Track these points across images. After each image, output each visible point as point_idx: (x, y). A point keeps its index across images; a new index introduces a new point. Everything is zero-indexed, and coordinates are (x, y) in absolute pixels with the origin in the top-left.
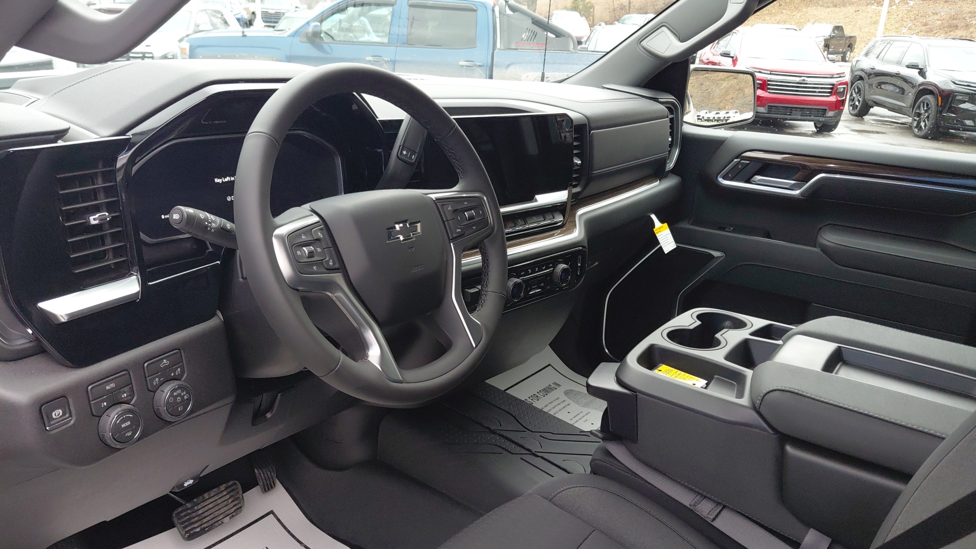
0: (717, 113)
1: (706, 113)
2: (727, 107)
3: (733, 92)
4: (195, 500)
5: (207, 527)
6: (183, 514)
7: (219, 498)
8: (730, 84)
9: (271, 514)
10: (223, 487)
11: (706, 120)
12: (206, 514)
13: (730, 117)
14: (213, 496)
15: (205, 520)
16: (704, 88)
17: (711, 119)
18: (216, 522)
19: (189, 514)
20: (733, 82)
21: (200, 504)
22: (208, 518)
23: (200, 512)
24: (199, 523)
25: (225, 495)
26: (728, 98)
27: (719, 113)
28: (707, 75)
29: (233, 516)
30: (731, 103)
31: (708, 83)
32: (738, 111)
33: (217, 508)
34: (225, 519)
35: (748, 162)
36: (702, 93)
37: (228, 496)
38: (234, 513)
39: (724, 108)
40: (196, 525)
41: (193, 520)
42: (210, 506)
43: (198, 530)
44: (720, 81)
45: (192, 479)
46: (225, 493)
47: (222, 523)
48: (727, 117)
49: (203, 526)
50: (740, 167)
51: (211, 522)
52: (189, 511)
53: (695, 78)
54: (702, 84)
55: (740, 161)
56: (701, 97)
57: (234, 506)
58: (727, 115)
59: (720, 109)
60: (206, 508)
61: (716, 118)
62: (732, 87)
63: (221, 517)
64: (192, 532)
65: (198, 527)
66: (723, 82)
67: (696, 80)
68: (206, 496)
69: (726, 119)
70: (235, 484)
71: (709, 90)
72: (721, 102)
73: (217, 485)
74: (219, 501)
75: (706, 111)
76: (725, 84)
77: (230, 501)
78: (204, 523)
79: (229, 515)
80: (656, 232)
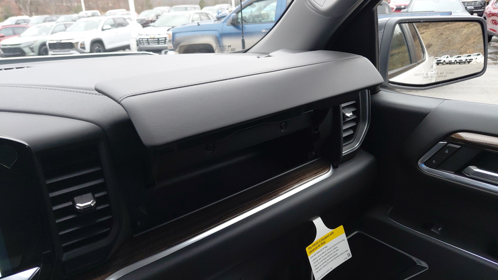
0: (458, 57)
1: (448, 57)
2: (468, 51)
3: (474, 37)
8: (470, 30)
11: (447, 63)
13: (472, 59)
16: (444, 37)
17: (453, 62)
20: (473, 28)
26: (469, 43)
27: (461, 57)
28: (447, 26)
30: (472, 47)
31: (448, 33)
32: (480, 53)
35: (458, 147)
36: (442, 41)
39: (465, 52)
44: (461, 29)
48: (469, 60)
50: (447, 152)
53: (434, 29)
54: (442, 34)
55: (447, 144)
56: (442, 45)
58: (469, 58)
59: (461, 53)
61: (458, 61)
62: (472, 33)
66: (463, 29)
67: (435, 31)
69: (468, 61)
71: (450, 38)
72: (461, 47)
75: (447, 56)
76: (465, 31)
80: (311, 249)
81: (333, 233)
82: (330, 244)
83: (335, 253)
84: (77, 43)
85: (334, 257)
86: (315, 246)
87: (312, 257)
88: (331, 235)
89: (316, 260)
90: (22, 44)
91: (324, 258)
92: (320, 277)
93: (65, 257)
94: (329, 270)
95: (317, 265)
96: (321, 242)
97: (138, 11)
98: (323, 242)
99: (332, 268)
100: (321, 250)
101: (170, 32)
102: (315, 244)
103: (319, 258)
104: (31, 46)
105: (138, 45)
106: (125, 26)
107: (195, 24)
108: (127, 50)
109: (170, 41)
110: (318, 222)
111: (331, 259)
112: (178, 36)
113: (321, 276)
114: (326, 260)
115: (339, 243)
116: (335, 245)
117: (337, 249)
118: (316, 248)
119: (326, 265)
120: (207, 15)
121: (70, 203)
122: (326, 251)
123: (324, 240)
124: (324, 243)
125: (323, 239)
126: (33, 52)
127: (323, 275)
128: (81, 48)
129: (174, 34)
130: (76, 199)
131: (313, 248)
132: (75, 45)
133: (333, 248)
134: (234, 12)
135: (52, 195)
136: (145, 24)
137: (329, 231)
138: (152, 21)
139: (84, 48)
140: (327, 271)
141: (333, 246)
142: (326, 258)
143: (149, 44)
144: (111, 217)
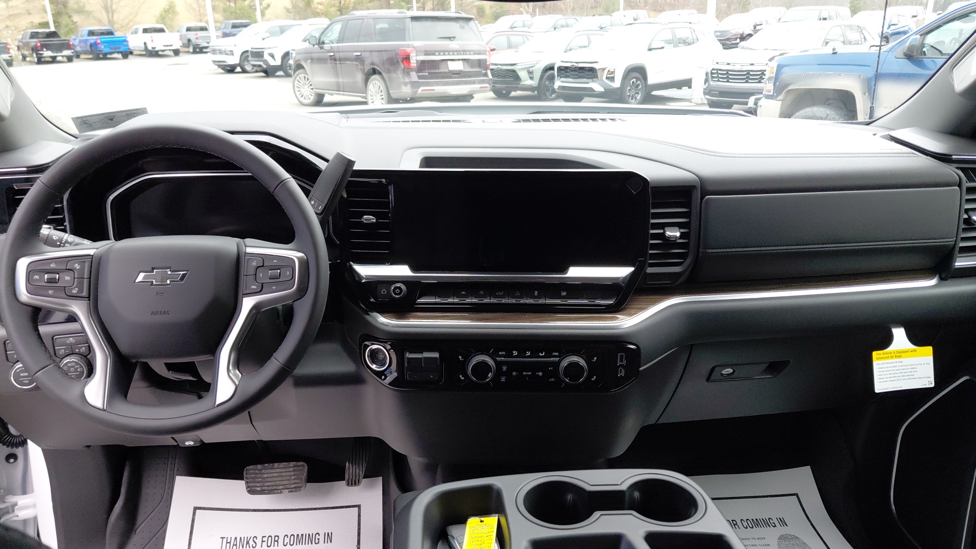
4: (266, 465)
5: (266, 490)
6: (251, 472)
7: (285, 472)
9: (357, 508)
10: (292, 464)
12: (269, 480)
14: (281, 468)
15: (266, 484)
18: (274, 490)
19: (256, 474)
21: (267, 469)
22: (269, 484)
23: (265, 476)
24: (261, 484)
25: (291, 471)
29: (292, 491)
33: (280, 479)
34: (284, 490)
37: (292, 473)
38: (293, 489)
40: (258, 485)
41: (257, 480)
42: (275, 475)
43: (259, 489)
45: (193, 441)
46: (291, 469)
47: (281, 493)
49: (263, 488)
51: (271, 488)
52: (257, 471)
57: (295, 483)
60: (272, 475)
63: (281, 487)
64: (253, 488)
65: (259, 487)
68: (276, 465)
70: (303, 466)
73: (289, 461)
74: (284, 474)
77: (293, 478)
78: (265, 486)
79: (289, 488)
80: (880, 356)
81: (915, 351)
82: (906, 361)
83: (912, 374)
84: (604, 69)
85: (908, 377)
86: (887, 356)
87: (879, 364)
88: (911, 351)
89: (883, 370)
90: (518, 65)
91: (894, 372)
92: (883, 389)
93: (650, 270)
94: (897, 387)
95: (882, 375)
96: (896, 354)
97: (721, 15)
98: (898, 355)
99: (901, 387)
100: (893, 363)
101: (774, 64)
102: (886, 353)
103: (888, 369)
104: (531, 69)
105: (706, 81)
106: (689, 44)
107: (828, 50)
108: (685, 89)
109: (769, 79)
110: (899, 334)
111: (904, 378)
112: (787, 73)
113: (885, 389)
114: (896, 375)
115: (920, 364)
116: (915, 365)
117: (915, 370)
118: (887, 358)
119: (895, 380)
120: (860, 29)
121: (662, 231)
122: (899, 366)
123: (900, 354)
124: (900, 357)
125: (899, 352)
126: (531, 78)
127: (887, 389)
128: (607, 78)
129: (780, 67)
130: (666, 228)
131: (882, 356)
132: (599, 74)
133: (909, 367)
134: (916, 33)
135: (652, 221)
136: (728, 43)
137: (911, 346)
138: (743, 38)
139: (612, 79)
140: (894, 388)
141: (911, 365)
142: (897, 373)
143: (728, 81)
144: (687, 251)
